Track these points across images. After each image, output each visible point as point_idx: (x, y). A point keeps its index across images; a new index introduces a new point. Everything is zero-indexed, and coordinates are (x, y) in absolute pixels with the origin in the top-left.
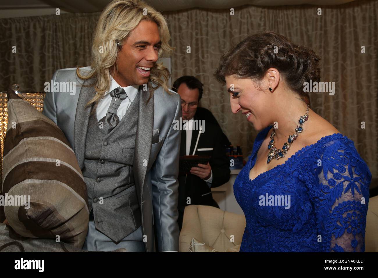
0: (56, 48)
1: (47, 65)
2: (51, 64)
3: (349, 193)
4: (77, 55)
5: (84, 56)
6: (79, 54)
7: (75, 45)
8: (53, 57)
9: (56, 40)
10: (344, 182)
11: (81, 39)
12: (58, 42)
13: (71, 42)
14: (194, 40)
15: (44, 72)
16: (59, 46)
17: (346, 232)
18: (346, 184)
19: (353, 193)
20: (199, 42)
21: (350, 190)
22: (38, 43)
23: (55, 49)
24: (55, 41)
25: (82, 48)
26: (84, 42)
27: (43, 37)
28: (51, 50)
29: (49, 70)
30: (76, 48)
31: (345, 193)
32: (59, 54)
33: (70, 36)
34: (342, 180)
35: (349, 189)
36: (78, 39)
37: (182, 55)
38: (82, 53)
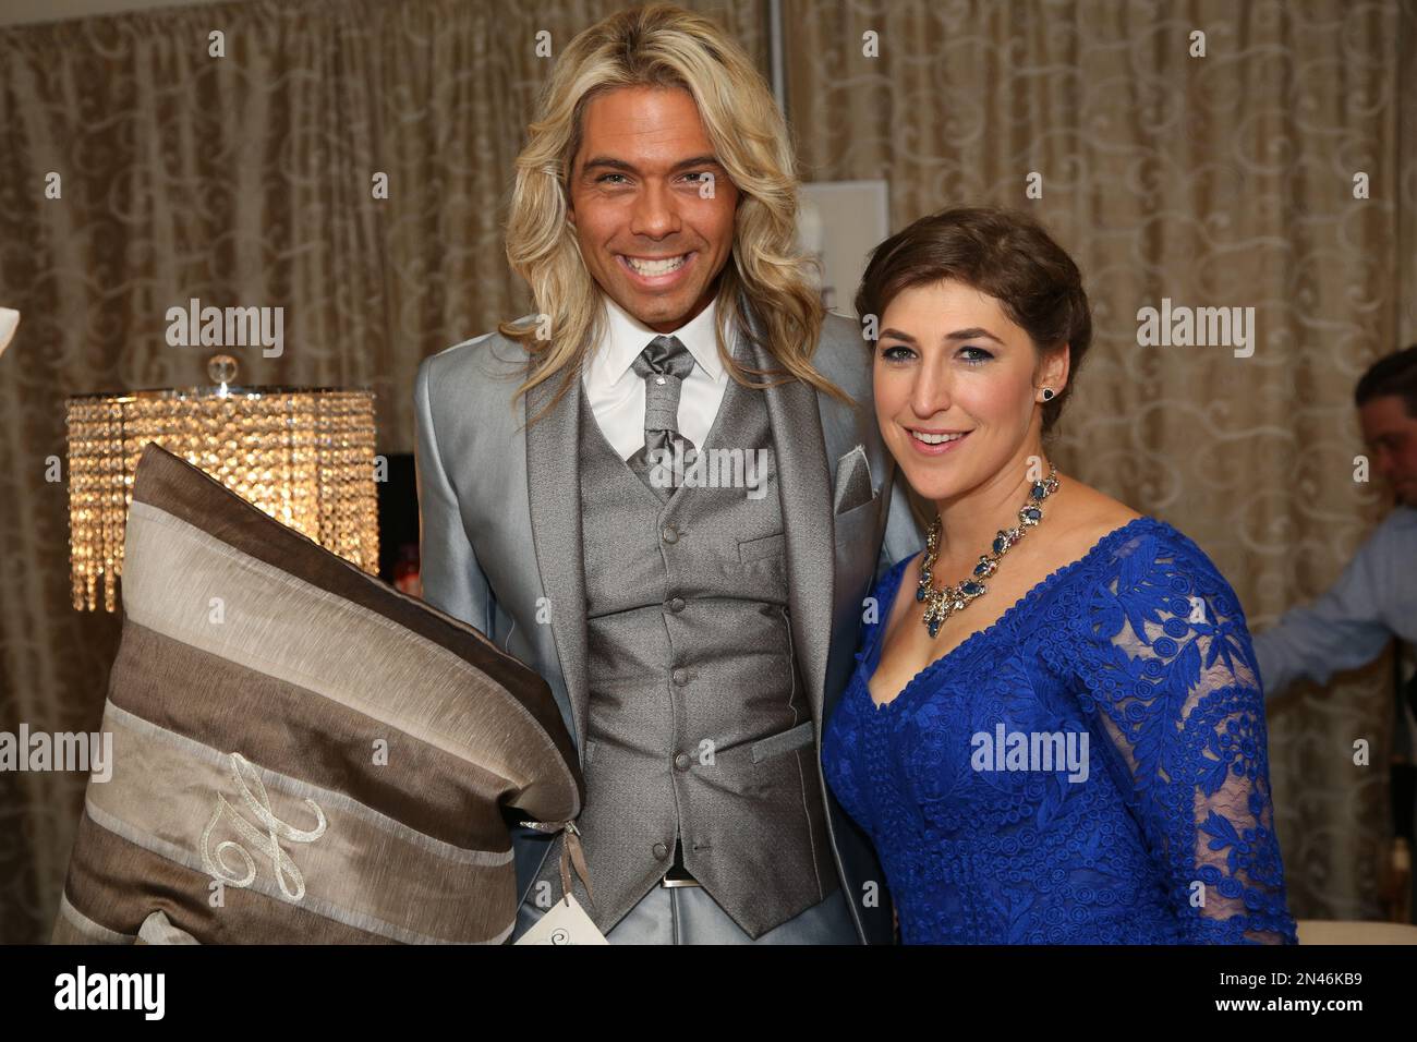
0: (340, 150)
1: (296, 234)
2: (317, 226)
3: (1219, 667)
4: (437, 183)
5: (470, 182)
6: (445, 175)
7: (426, 130)
8: (326, 194)
9: (339, 113)
10: (1197, 638)
11: (455, 101)
12: (349, 121)
13: (410, 117)
14: (1004, 89)
15: (283, 268)
16: (351, 138)
17: (1231, 774)
18: (1204, 643)
19: (1229, 664)
20: (1033, 99)
21: (1220, 657)
22: (258, 127)
23: (335, 157)
24: (332, 116)
25: (459, 145)
26: (471, 116)
27: (281, 100)
28: (314, 161)
29: (306, 257)
30: (431, 147)
31: (1208, 668)
32: (355, 179)
33: (405, 91)
34: (1192, 634)
35: (1216, 657)
36: (439, 104)
37: (943, 166)
38: (458, 170)
